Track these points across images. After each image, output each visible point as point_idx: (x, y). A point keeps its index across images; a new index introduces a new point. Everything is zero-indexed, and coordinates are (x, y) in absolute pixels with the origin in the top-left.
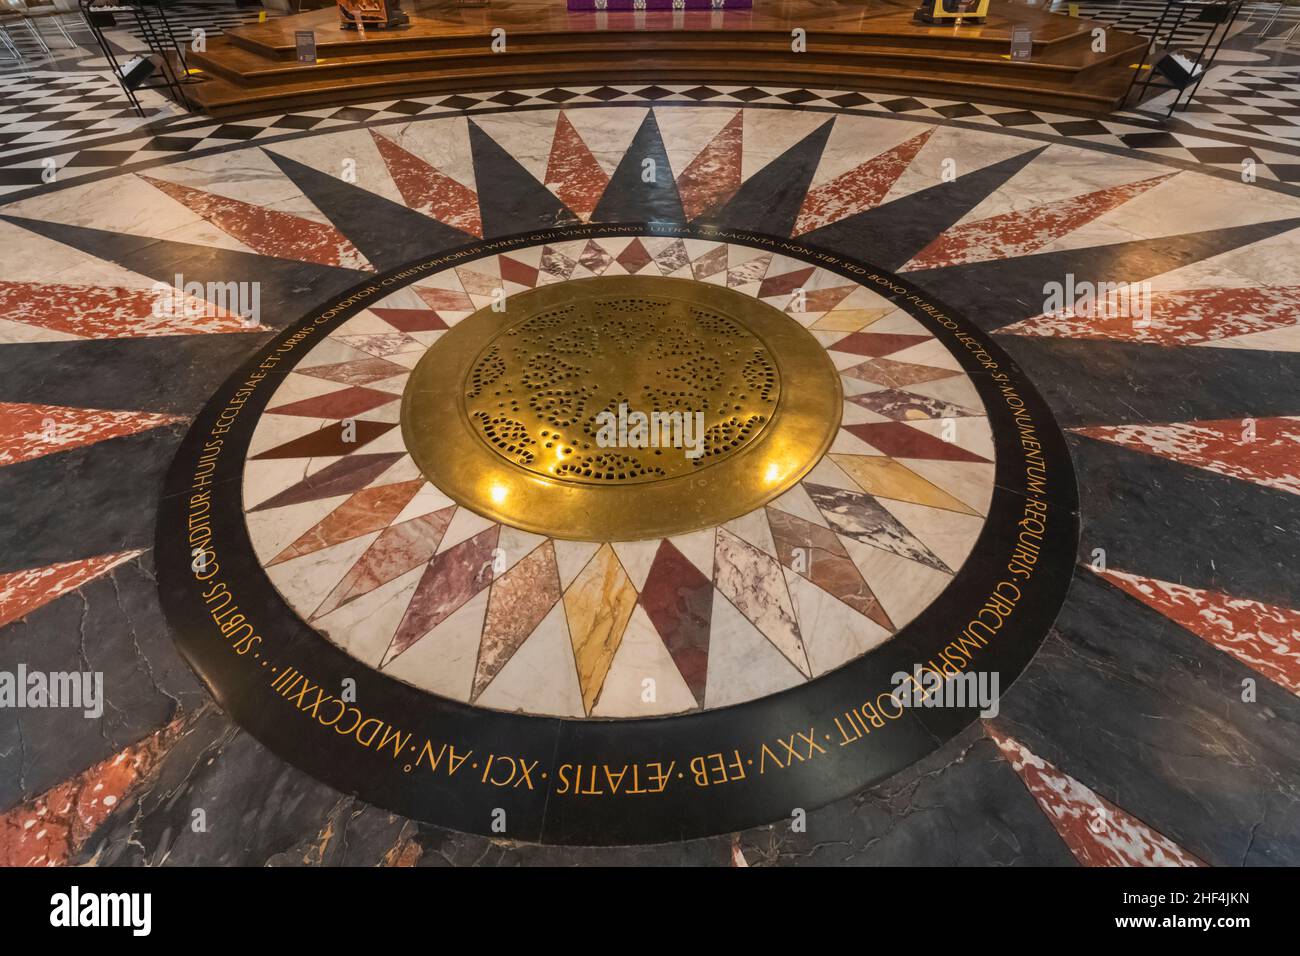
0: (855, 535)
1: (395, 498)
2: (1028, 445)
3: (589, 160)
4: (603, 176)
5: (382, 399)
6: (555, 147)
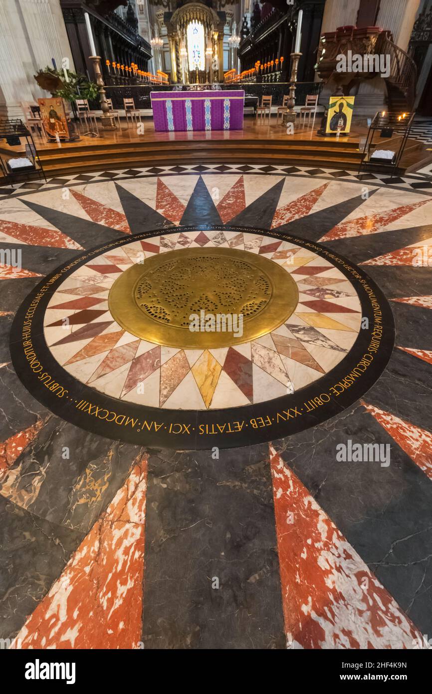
0: (308, 341)
1: (113, 338)
2: (374, 306)
3: (175, 199)
4: (182, 206)
5: (99, 301)
6: (158, 194)
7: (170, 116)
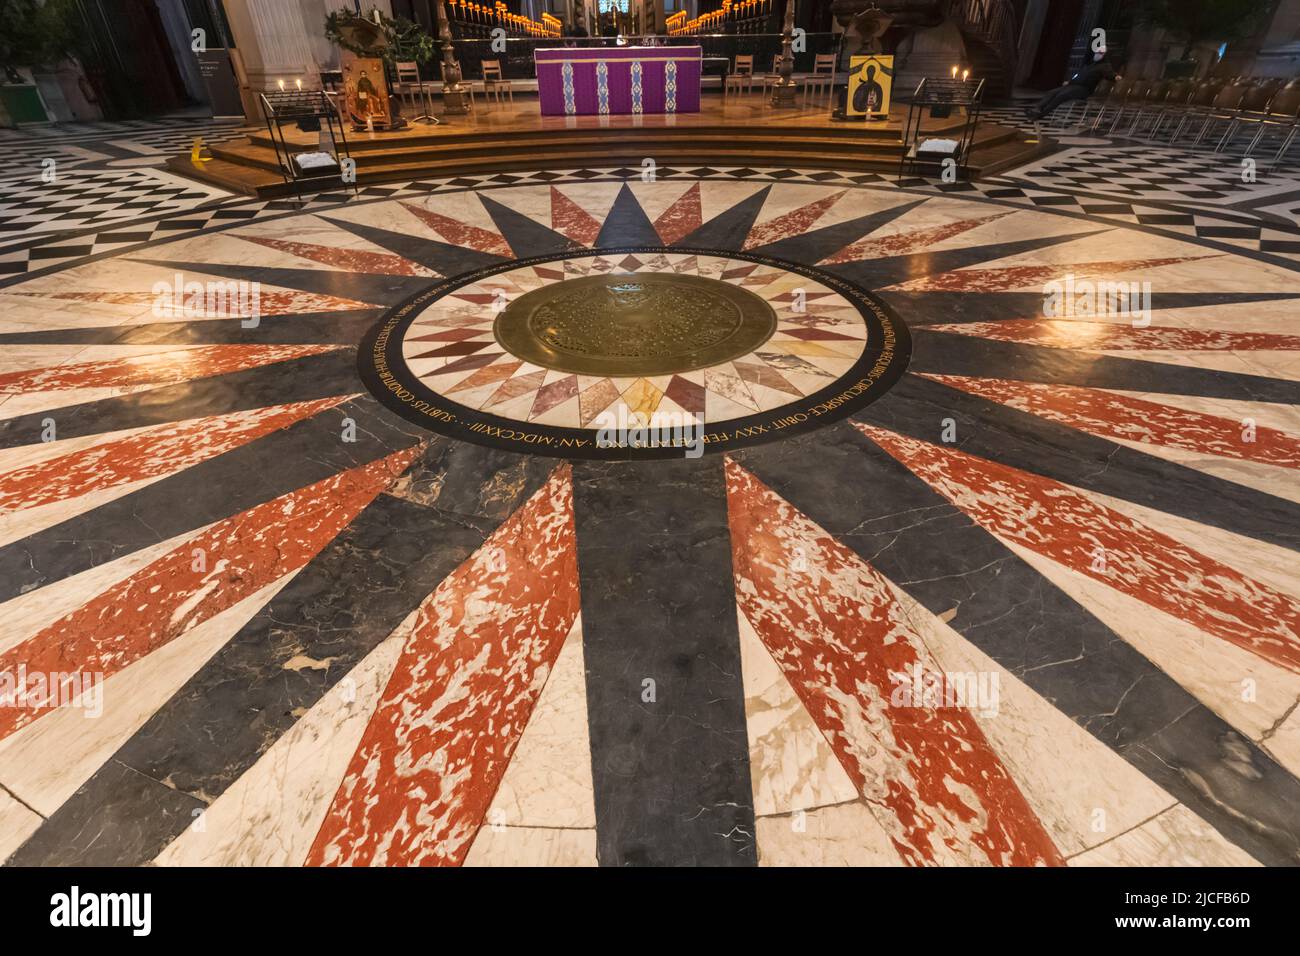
1: (507, 368)
2: (887, 333)
3: (583, 214)
5: (479, 333)
6: (553, 208)
7: (569, 89)
